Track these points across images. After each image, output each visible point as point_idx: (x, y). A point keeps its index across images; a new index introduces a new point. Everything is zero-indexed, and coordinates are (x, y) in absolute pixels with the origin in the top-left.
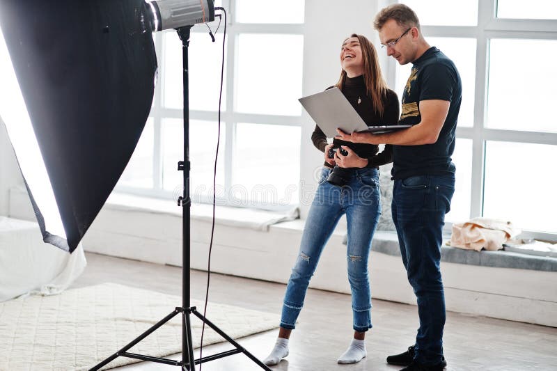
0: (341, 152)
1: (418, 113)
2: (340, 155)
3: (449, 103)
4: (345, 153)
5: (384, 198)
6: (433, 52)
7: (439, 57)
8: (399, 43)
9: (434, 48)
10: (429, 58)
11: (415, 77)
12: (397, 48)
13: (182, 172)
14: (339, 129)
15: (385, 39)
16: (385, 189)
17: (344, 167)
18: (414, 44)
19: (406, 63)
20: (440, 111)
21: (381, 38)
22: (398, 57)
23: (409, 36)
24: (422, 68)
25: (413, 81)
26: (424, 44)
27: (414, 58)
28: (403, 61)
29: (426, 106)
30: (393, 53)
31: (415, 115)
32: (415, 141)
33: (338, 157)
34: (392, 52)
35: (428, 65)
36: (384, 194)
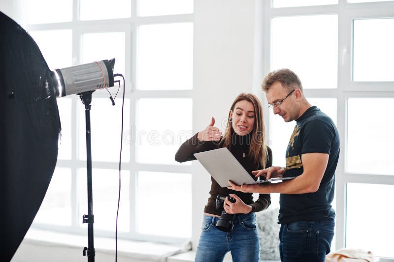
0: (229, 199)
1: (300, 165)
2: (229, 203)
3: (328, 156)
4: (233, 201)
5: (262, 233)
6: (312, 110)
7: (318, 114)
8: (284, 103)
9: (314, 107)
10: (310, 115)
11: (298, 133)
12: (282, 107)
13: (86, 225)
14: (230, 181)
15: (273, 99)
16: (263, 225)
17: (232, 213)
18: (298, 103)
19: (291, 120)
20: (321, 163)
21: (268, 98)
22: (283, 114)
23: (293, 96)
24: (305, 123)
25: (296, 136)
26: (306, 103)
27: (297, 116)
28: (288, 118)
29: (309, 159)
30: (279, 112)
31: (299, 166)
32: (298, 190)
33: (227, 204)
34: (277, 111)
35: (308, 122)
36: (262, 228)
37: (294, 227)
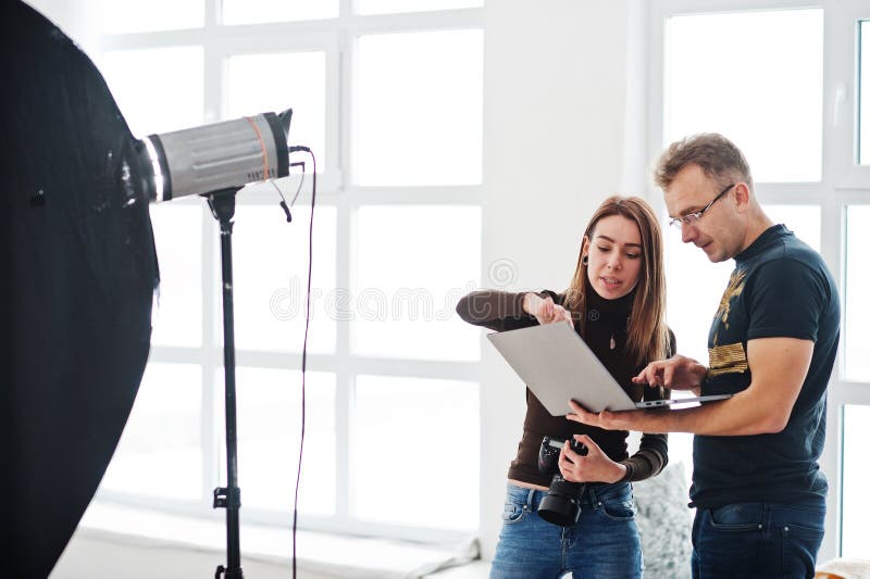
0: (572, 447)
1: (744, 367)
2: (572, 455)
3: (810, 345)
4: (581, 450)
5: (645, 521)
6: (775, 234)
7: (788, 244)
8: (708, 217)
9: (780, 227)
10: (772, 246)
11: (740, 290)
12: (704, 225)
14: (574, 401)
15: (680, 207)
17: (578, 479)
18: (741, 217)
19: (724, 258)
20: (792, 363)
22: (706, 245)
23: (730, 200)
24: (756, 265)
25: (736, 297)
26: (761, 218)
27: (739, 247)
28: (718, 254)
29: (764, 353)
30: (693, 237)
31: (740, 369)
32: (738, 427)
33: (567, 459)
34: (692, 235)
35: (765, 263)
36: (644, 511)
37: (730, 515)
